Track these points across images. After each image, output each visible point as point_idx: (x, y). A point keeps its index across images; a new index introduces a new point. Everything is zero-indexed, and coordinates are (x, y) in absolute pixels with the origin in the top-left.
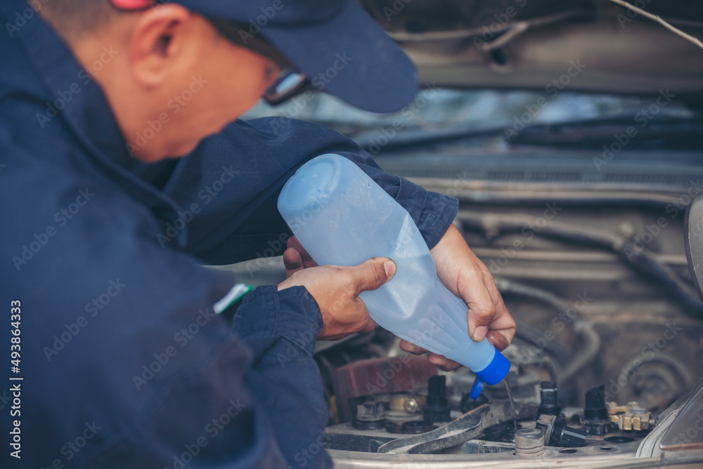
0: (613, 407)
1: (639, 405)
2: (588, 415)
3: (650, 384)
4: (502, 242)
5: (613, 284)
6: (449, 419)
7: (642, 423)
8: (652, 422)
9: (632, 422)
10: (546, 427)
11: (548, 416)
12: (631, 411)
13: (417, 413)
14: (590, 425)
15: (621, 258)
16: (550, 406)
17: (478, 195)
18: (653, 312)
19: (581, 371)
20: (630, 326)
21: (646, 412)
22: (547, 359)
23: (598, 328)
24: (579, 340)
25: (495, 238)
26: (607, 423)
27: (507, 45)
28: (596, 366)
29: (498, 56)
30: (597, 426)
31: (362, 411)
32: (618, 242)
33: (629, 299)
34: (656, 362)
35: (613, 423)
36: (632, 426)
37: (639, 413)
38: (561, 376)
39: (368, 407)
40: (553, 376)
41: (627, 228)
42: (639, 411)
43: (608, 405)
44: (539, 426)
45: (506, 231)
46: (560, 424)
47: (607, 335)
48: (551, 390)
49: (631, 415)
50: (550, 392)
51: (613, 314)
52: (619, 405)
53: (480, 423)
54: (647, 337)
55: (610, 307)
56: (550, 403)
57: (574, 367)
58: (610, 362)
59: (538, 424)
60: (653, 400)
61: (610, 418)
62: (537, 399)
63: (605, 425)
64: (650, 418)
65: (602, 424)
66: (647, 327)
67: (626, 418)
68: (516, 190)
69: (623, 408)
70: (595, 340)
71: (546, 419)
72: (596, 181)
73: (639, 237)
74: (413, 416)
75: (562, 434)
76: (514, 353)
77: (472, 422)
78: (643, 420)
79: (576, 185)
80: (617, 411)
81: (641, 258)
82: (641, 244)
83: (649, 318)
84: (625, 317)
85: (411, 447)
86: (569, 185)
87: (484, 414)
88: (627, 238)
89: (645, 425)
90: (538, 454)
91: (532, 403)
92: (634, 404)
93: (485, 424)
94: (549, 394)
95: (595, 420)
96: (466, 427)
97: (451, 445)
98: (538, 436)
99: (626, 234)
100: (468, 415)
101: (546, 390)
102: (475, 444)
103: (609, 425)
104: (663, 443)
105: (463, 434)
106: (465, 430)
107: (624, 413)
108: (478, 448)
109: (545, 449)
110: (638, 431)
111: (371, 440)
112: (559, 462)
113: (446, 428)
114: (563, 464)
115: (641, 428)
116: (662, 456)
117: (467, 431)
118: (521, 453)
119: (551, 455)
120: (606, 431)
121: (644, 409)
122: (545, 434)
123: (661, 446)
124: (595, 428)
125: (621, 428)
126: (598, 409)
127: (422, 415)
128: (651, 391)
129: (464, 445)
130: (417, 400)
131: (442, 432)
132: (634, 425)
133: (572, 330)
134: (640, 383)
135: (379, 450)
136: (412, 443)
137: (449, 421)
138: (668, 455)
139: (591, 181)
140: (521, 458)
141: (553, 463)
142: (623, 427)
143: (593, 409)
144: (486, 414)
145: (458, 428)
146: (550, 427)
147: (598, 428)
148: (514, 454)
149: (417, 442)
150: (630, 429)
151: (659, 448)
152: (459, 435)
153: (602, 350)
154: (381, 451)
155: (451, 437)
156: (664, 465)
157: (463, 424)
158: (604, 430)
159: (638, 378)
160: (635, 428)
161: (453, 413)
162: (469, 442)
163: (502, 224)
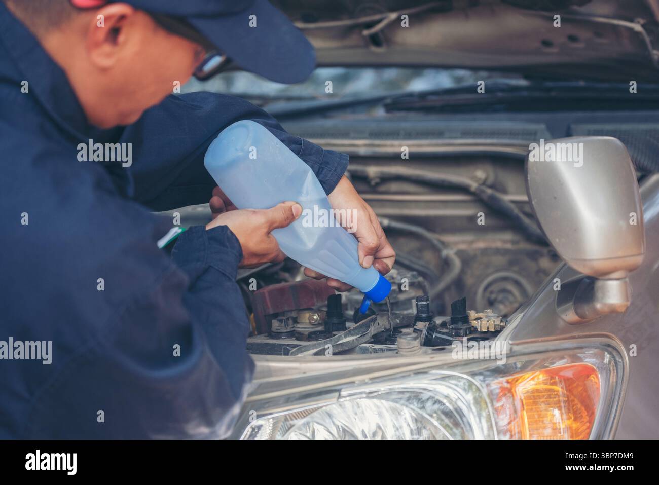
0: (473, 314)
1: (493, 312)
2: (454, 321)
3: (500, 297)
4: (383, 188)
6: (344, 329)
7: (495, 326)
8: (503, 324)
9: (488, 325)
10: (421, 331)
11: (422, 323)
12: (487, 317)
13: (319, 324)
14: (455, 329)
15: (478, 198)
16: (424, 315)
17: (362, 151)
18: (503, 240)
19: (448, 288)
20: (485, 252)
21: (498, 317)
22: (420, 279)
23: (460, 253)
24: (446, 264)
25: (377, 184)
26: (469, 327)
27: (382, 30)
28: (459, 283)
29: (375, 40)
30: (461, 329)
31: (275, 324)
32: (474, 186)
34: (505, 279)
35: (473, 326)
36: (488, 328)
37: (492, 318)
38: (432, 293)
39: (281, 321)
40: (425, 292)
41: (480, 174)
43: (469, 313)
44: (415, 331)
45: (386, 179)
46: (431, 329)
47: (467, 259)
48: (425, 303)
49: (487, 320)
50: (424, 304)
51: (472, 242)
52: (477, 312)
53: (369, 330)
54: (499, 260)
55: (469, 237)
56: (424, 313)
57: (441, 285)
58: (469, 281)
59: (415, 329)
60: (503, 309)
61: (471, 322)
62: (413, 311)
63: (467, 329)
64: (501, 321)
65: (465, 328)
66: (498, 252)
67: (483, 322)
68: (392, 146)
69: (480, 315)
70: (457, 263)
71: (420, 325)
72: (456, 138)
73: (490, 181)
74: (316, 328)
75: (434, 336)
76: (395, 276)
77: (363, 330)
78: (496, 324)
79: (440, 141)
80: (476, 317)
81: (492, 197)
82: (492, 187)
83: (499, 245)
84: (481, 245)
85: (315, 350)
86: (434, 141)
87: (372, 324)
88: (481, 182)
89: (497, 327)
90: (414, 352)
91: (410, 314)
92: (489, 311)
93: (374, 331)
94: (423, 306)
95: (460, 326)
96: (358, 335)
97: (347, 348)
98: (415, 339)
99: (480, 179)
100: (360, 325)
101: (421, 303)
102: (366, 347)
103: (470, 328)
104: (512, 339)
105: (356, 339)
106: (358, 336)
107: (481, 318)
108: (368, 350)
109: (421, 348)
110: (492, 332)
111: (283, 347)
112: (432, 358)
113: (343, 336)
114: (435, 359)
115: (495, 329)
116: (511, 349)
117: (359, 337)
118: (402, 352)
119: (426, 353)
120: (468, 333)
121: (496, 315)
122: (420, 337)
123: (511, 342)
124: (459, 331)
125: (479, 330)
126: (461, 316)
127: (324, 327)
128: (501, 302)
129: (357, 348)
130: (319, 314)
131: (339, 338)
132: (489, 327)
133: (439, 256)
134: (493, 296)
135: (290, 354)
136: (317, 348)
137: (345, 330)
138: (516, 348)
139: (451, 138)
140: (402, 356)
141: (427, 358)
142: (481, 330)
143: (458, 316)
144: (374, 323)
145: (352, 335)
146: (425, 332)
147: (462, 331)
148: (397, 353)
149: (320, 347)
150: (486, 331)
151: (509, 343)
152: (353, 340)
153: (463, 271)
154: (292, 354)
155: (347, 342)
156: (513, 356)
157: (356, 331)
158: (466, 332)
159: (491, 293)
160: (490, 330)
161: (348, 324)
162: (361, 345)
163: (382, 173)
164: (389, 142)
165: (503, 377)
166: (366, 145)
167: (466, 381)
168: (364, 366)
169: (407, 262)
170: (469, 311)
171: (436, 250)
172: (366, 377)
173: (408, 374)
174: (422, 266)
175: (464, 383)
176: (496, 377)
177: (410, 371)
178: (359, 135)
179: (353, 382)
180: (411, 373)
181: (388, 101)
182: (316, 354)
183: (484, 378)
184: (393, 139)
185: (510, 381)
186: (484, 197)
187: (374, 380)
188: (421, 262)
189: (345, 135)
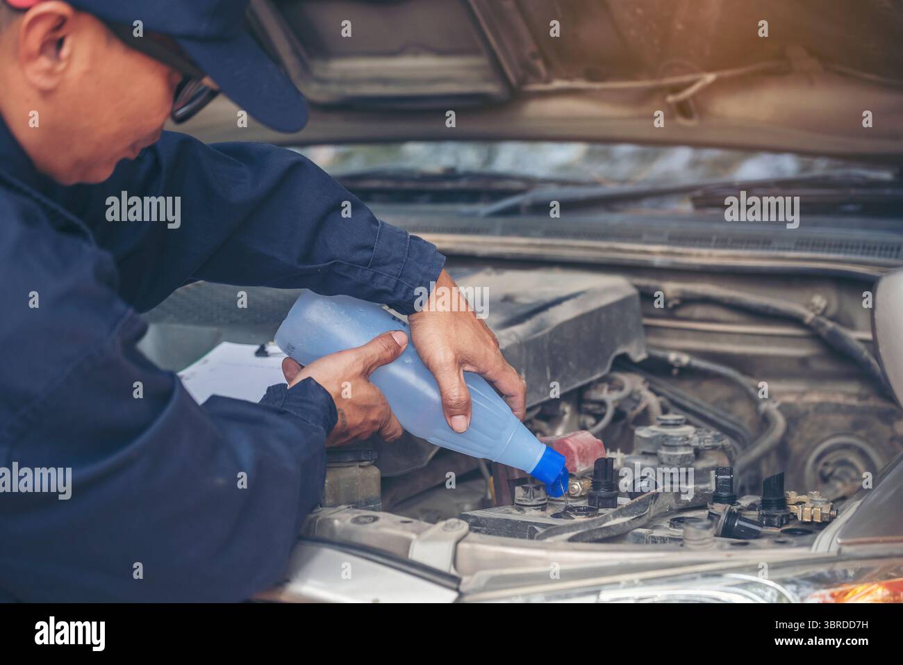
0: (793, 496)
1: (820, 495)
2: (765, 504)
3: (838, 471)
4: (683, 312)
5: (803, 361)
6: (614, 505)
7: (822, 515)
8: (834, 513)
9: (812, 513)
10: (719, 516)
11: (721, 505)
12: (812, 501)
13: (582, 497)
14: (767, 516)
15: (814, 333)
16: (725, 494)
17: (658, 260)
18: (844, 393)
19: (766, 455)
20: (820, 408)
21: (827, 502)
22: (727, 441)
23: (784, 408)
24: (765, 421)
25: (675, 307)
26: (785, 513)
27: (694, 97)
28: (782, 449)
29: (683, 109)
30: (775, 516)
31: (519, 492)
32: (809, 316)
33: (819, 378)
34: (846, 447)
35: (793, 513)
36: (812, 517)
37: (820, 505)
38: (742, 461)
39: (526, 489)
40: (732, 462)
41: (819, 301)
42: (820, 501)
43: (788, 495)
44: (711, 516)
45: (687, 300)
46: (732, 515)
47: (794, 418)
48: (729, 477)
49: (811, 505)
50: (726, 479)
51: (803, 393)
52: (800, 494)
53: (648, 510)
54: (840, 420)
55: (799, 386)
56: (726, 491)
57: (756, 451)
58: (796, 446)
59: (710, 513)
60: (840, 488)
61: (789, 508)
62: (711, 486)
63: (783, 516)
64: (832, 509)
65: (780, 515)
66: (838, 408)
67: (806, 509)
68: (699, 256)
69: (803, 498)
70: (780, 422)
71: (719, 508)
72: (789, 249)
73: (832, 311)
74: (577, 501)
75: (736, 524)
76: (690, 436)
77: (639, 509)
78: (824, 512)
79: (765, 253)
80: (797, 501)
81: (833, 334)
82: (833, 319)
83: (840, 399)
84: (815, 398)
85: (571, 534)
86: (758, 253)
87: (653, 501)
88: (819, 312)
89: (825, 516)
90: (706, 546)
91: (706, 489)
92: (815, 495)
93: (655, 511)
94: (724, 481)
95: (773, 511)
96: (632, 515)
97: (615, 534)
98: (708, 527)
99: (818, 308)
100: (636, 502)
101: (722, 477)
102: (641, 533)
103: (788, 516)
104: (841, 536)
105: (629, 522)
106: (632, 518)
107: (805, 503)
108: (644, 538)
109: (715, 541)
110: (818, 523)
111: (529, 526)
112: (729, 556)
113: (611, 516)
114: (733, 558)
115: (821, 519)
116: (839, 551)
117: (634, 519)
118: (689, 545)
119: (721, 548)
120: (784, 522)
121: (825, 499)
122: (717, 525)
123: (839, 541)
124: (772, 519)
125: (800, 519)
126: (776, 499)
127: (587, 500)
128: (839, 479)
129: (629, 535)
130: (582, 483)
131: (606, 519)
132: (815, 516)
133: (757, 411)
134: (828, 470)
135: (535, 537)
136: (573, 531)
137: (616, 508)
138: (846, 550)
139: (780, 249)
140: (689, 550)
141: (721, 555)
142: (802, 518)
143: (771, 498)
144: (656, 500)
145: (624, 516)
146: (723, 517)
147: (776, 519)
148: (682, 545)
149: (578, 530)
150: (809, 520)
151: (837, 542)
152: (624, 523)
153: (788, 432)
154: (538, 538)
155: (615, 525)
156: (841, 560)
157: (630, 511)
158: (782, 521)
159: (826, 464)
160: (815, 520)
161: (620, 500)
162: (636, 531)
163: (683, 292)
164: (695, 251)
165: (825, 588)
166: (662, 253)
167: (775, 592)
168: (634, 562)
169: (710, 415)
170: (788, 492)
171: (754, 401)
172: (636, 577)
173: (694, 575)
174: (732, 422)
175: (773, 594)
176: (817, 589)
177: (696, 572)
178: (656, 238)
179: (618, 583)
180: (698, 575)
181: (698, 193)
182: (571, 540)
183: (798, 588)
184: (701, 246)
185: (836, 594)
186: (823, 332)
187: (647, 582)
188: (731, 417)
189: (635, 237)
